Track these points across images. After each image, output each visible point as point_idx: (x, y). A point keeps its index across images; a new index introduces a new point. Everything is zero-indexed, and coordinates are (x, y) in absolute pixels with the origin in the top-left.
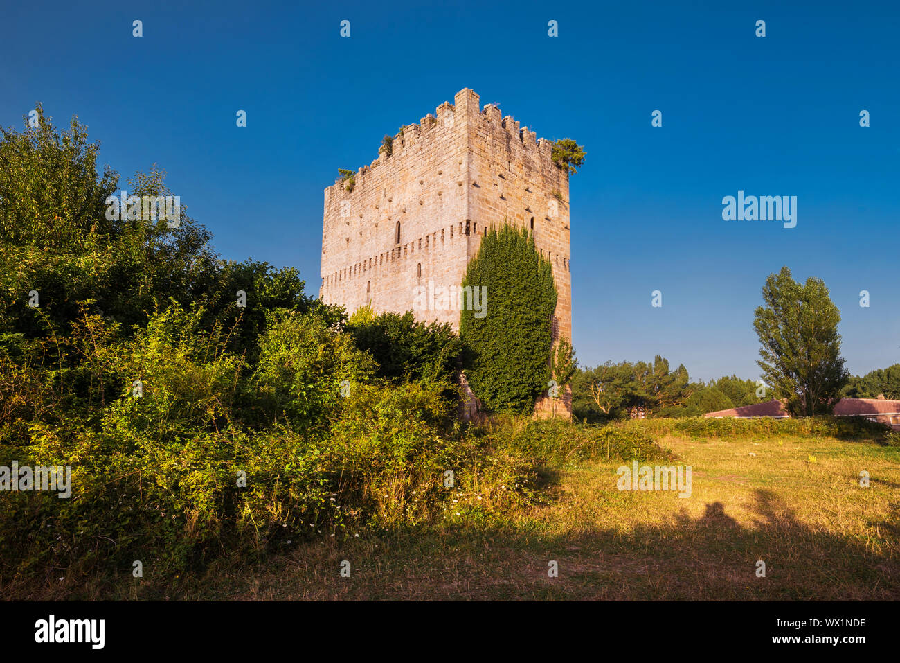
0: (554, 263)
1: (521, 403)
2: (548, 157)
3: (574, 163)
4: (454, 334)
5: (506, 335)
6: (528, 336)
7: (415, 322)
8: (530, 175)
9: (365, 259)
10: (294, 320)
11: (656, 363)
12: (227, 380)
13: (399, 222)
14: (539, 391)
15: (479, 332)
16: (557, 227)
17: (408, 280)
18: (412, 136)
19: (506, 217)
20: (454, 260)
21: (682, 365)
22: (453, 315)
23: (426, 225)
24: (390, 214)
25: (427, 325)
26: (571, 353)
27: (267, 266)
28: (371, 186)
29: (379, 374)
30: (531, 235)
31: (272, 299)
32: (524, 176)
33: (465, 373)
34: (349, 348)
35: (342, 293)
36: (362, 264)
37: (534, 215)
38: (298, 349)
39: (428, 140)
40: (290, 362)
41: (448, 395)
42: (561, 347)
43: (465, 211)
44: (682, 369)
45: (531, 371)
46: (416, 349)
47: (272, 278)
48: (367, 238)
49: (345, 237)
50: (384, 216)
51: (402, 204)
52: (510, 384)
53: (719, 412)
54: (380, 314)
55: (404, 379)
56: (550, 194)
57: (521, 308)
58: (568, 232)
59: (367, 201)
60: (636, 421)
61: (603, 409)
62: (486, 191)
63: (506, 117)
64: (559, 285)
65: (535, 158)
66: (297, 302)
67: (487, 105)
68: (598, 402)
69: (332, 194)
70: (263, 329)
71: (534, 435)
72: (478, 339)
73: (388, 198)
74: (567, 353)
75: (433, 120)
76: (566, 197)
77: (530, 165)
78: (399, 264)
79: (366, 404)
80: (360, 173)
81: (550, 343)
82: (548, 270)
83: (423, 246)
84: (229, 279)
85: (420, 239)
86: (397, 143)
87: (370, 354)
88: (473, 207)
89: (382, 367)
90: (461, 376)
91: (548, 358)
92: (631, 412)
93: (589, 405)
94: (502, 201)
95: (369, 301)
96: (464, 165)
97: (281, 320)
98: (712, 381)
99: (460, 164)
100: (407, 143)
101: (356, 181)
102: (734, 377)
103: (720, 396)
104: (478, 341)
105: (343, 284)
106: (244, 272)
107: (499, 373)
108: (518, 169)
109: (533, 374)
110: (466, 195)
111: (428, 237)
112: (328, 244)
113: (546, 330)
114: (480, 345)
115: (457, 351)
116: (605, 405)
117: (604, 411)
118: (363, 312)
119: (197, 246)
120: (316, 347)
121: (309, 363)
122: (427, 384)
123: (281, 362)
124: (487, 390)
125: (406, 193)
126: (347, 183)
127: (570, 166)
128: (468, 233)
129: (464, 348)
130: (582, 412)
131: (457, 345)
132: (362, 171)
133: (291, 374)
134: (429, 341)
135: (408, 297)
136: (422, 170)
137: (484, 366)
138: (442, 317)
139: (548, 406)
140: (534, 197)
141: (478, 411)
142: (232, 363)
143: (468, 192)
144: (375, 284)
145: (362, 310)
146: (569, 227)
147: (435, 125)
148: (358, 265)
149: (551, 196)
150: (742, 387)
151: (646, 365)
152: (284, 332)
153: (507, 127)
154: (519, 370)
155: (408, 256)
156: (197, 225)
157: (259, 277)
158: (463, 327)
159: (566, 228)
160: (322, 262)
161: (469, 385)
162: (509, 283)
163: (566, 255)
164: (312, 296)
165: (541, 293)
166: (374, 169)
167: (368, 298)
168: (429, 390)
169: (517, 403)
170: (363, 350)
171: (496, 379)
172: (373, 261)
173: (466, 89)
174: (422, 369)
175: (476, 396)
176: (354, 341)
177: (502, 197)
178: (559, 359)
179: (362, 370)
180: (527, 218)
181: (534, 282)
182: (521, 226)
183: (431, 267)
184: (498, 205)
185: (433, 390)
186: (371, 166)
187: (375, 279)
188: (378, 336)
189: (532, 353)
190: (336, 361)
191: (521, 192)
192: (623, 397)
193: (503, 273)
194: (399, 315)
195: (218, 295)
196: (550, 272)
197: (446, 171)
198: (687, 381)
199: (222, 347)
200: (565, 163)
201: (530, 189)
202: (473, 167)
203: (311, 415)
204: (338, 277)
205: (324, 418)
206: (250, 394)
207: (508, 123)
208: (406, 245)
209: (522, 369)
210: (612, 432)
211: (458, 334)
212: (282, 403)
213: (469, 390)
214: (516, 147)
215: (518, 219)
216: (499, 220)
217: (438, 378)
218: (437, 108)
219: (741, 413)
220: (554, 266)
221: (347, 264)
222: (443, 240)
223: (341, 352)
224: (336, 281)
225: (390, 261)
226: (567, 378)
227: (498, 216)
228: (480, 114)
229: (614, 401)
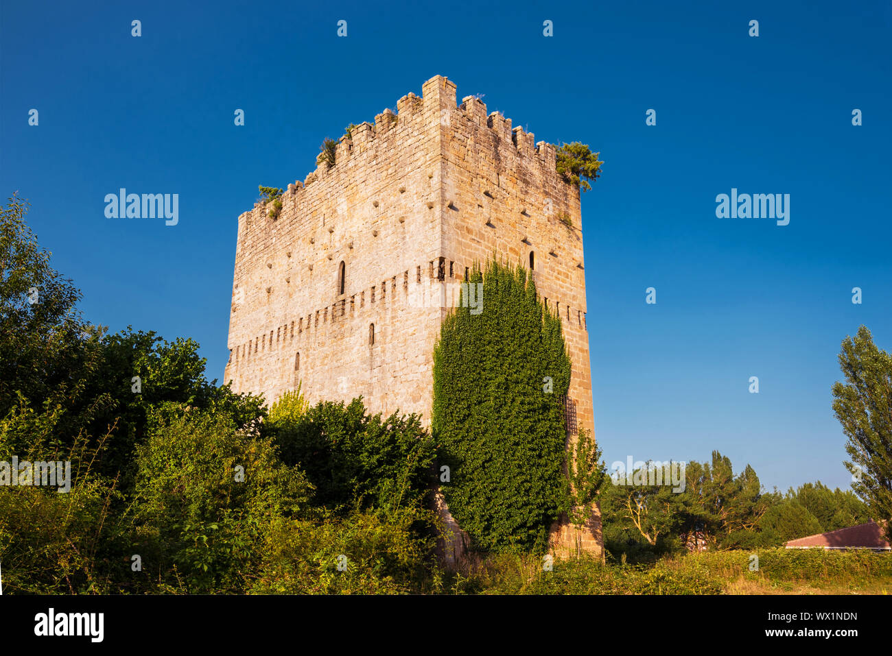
0: (565, 318)
1: (529, 535)
2: (552, 167)
3: (586, 175)
4: (423, 431)
5: (501, 430)
6: (532, 430)
7: (366, 415)
8: (527, 192)
9: (294, 319)
10: (189, 420)
11: (714, 463)
12: (89, 517)
13: (343, 262)
14: (554, 515)
15: (461, 426)
16: (566, 265)
17: (355, 350)
18: (363, 138)
19: (495, 252)
20: (422, 318)
21: (749, 466)
22: (421, 402)
23: (382, 266)
24: (331, 251)
25: (384, 419)
26: (595, 454)
27: (153, 338)
28: (305, 210)
29: (315, 502)
30: (531, 278)
31: (157, 388)
32: (519, 194)
33: (443, 492)
34: (269, 461)
35: (257, 373)
36: (289, 327)
37: (533, 248)
38: (193, 467)
39: (385, 144)
40: (181, 487)
41: (420, 529)
42: (580, 445)
43: (438, 245)
44: (749, 472)
45: (540, 484)
46: (368, 457)
47: (159, 356)
48: (297, 287)
49: (265, 286)
50: (323, 254)
51: (347, 236)
52: (509, 506)
53: (804, 539)
54: (313, 404)
55: (353, 507)
56: (555, 218)
57: (520, 387)
58: (582, 272)
59: (298, 233)
60: (695, 554)
61: (647, 537)
62: (467, 216)
63: (493, 113)
64: (572, 350)
65: (533, 168)
66: (193, 392)
67: (467, 98)
68: (639, 527)
69: (249, 223)
70: (142, 437)
71: (553, 587)
72: (460, 437)
73: (328, 227)
74: (591, 455)
75: (393, 118)
76: (577, 222)
77: (527, 178)
78: (343, 325)
79: (297, 551)
80: (289, 191)
81: (564, 440)
82: (556, 328)
83: (378, 297)
84: (99, 360)
85: (374, 288)
86: (342, 149)
87: (300, 470)
88: (448, 239)
89: (320, 489)
90: (437, 496)
91: (563, 463)
92: (686, 540)
93: (627, 531)
94: (489, 229)
95: (298, 384)
96: (436, 179)
97: (169, 420)
98: (791, 491)
99: (430, 178)
100: (357, 149)
101: (284, 204)
102: (819, 485)
103: (803, 513)
104: (460, 441)
105: (260, 359)
106: (121, 348)
107: (494, 490)
108: (510, 184)
109: (543, 489)
110: (438, 221)
111: (384, 283)
112: (239, 297)
113: (557, 419)
114: (464, 446)
115: (429, 457)
116: (650, 530)
117: (650, 540)
118: (290, 401)
119: (59, 311)
120: (220, 462)
121: (209, 488)
122: (387, 513)
123: (168, 487)
124: (477, 518)
125: (355, 220)
126: (270, 207)
127: (583, 181)
128: (441, 277)
129: (439, 452)
130: (617, 545)
131: (429, 448)
132: (292, 188)
133: (181, 505)
134: (387, 444)
135: (355, 375)
136: (377, 186)
137: (471, 480)
138: (405, 405)
139: (569, 538)
140: (534, 223)
141: (466, 551)
142: (97, 491)
143: (442, 218)
144: (308, 356)
145: (287, 397)
146: (583, 265)
147: (396, 124)
148: (282, 329)
149: (557, 221)
150: (830, 500)
151: (700, 466)
152: (174, 439)
153: (495, 126)
154: (522, 483)
155: (356, 314)
156: (62, 280)
157: (141, 356)
158: (436, 420)
159: (579, 266)
160: (231, 326)
161: (450, 510)
162: (502, 350)
163: (580, 305)
164: (216, 380)
165: (548, 364)
166: (310, 186)
167: (296, 379)
168: (390, 523)
169: (523, 536)
170: (290, 463)
171: (489, 499)
172: (305, 322)
173: (438, 76)
174: (378, 489)
175: (462, 528)
176: (277, 450)
177: (488, 224)
178: (579, 464)
179: (288, 496)
180: (524, 253)
181: (538, 346)
182: (516, 264)
183: (390, 329)
184: (483, 235)
185: (397, 523)
186: (306, 181)
187: (307, 350)
188: (312, 439)
189: (540, 456)
190: (250, 483)
191: (515, 216)
192: (674, 517)
193: (491, 335)
194: (342, 405)
195: (81, 385)
196: (559, 331)
197: (411, 187)
198: (758, 490)
199: (85, 469)
200: (575, 176)
201: (527, 212)
202: (448, 181)
203: (215, 570)
204: (254, 348)
205: (234, 574)
206: (121, 538)
207: (495, 120)
208: (353, 297)
209: (526, 481)
210: (663, 578)
211: (430, 431)
212: (171, 551)
213: (451, 519)
214: (507, 154)
215: (512, 255)
216: (485, 256)
217: (404, 504)
218: (399, 102)
219: (832, 542)
220: (564, 322)
221: (267, 327)
222: (406, 287)
223: (257, 468)
224: (249, 353)
225: (329, 321)
226: (593, 494)
227: (484, 251)
228: (457, 109)
229: (662, 524)
